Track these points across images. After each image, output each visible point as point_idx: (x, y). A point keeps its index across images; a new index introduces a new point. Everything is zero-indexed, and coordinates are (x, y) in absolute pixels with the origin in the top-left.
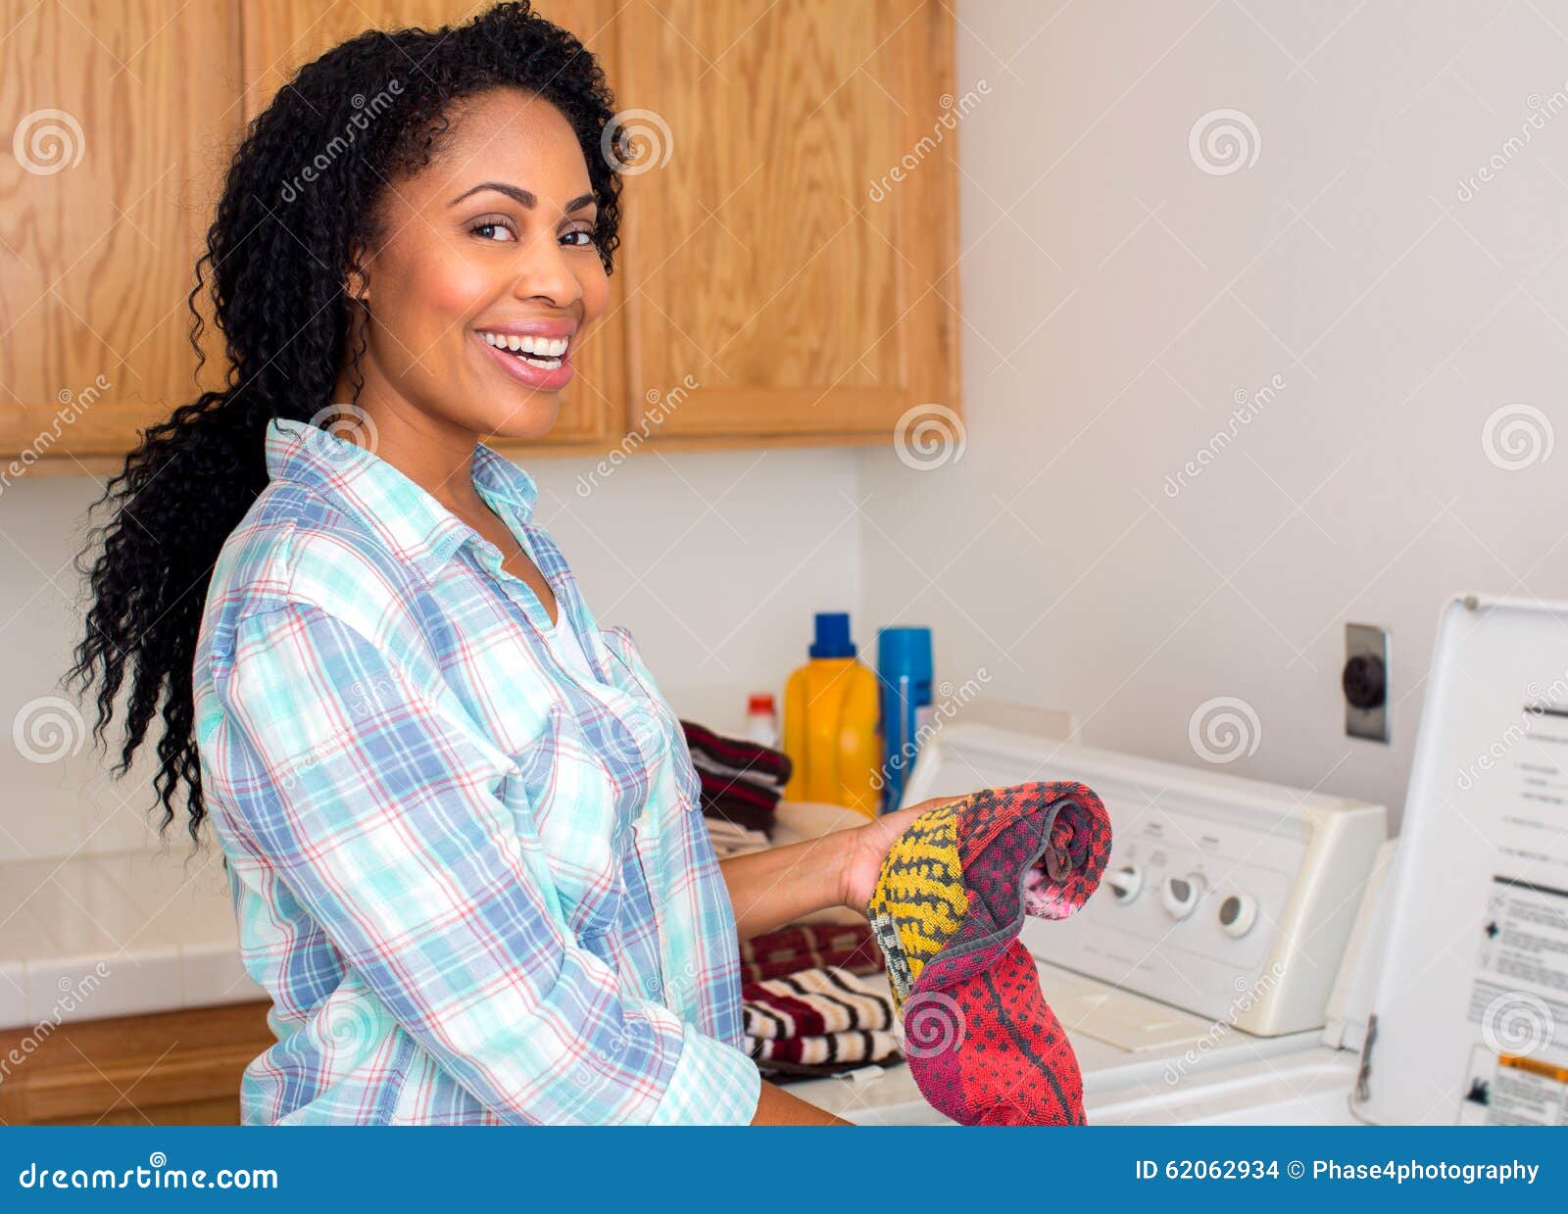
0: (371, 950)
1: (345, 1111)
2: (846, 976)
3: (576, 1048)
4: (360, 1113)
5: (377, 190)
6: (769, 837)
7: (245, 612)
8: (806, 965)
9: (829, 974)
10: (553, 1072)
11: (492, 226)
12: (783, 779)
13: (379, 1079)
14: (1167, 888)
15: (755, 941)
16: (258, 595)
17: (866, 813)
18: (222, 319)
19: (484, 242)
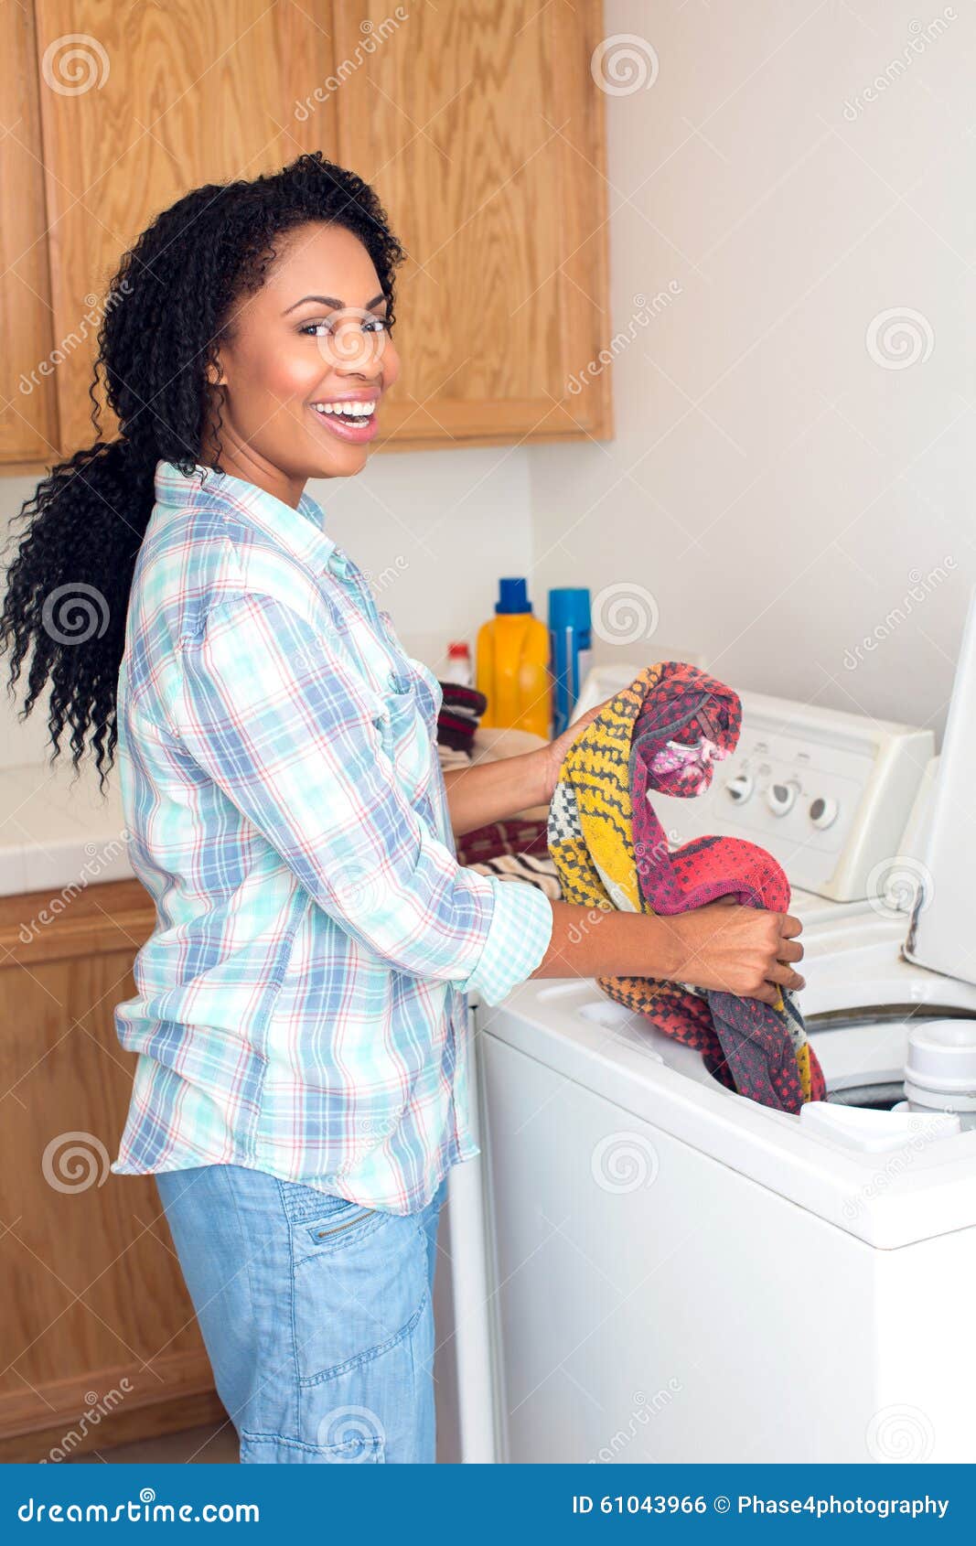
0: (297, 847)
1: (255, 964)
2: (531, 860)
3: (426, 918)
4: (265, 964)
5: (228, 306)
6: (470, 755)
7: (214, 602)
8: (501, 853)
9: (516, 857)
10: (413, 936)
11: (314, 327)
12: (480, 711)
13: (278, 939)
14: (771, 793)
15: (461, 838)
16: (221, 590)
17: (544, 736)
18: (112, 401)
19: (309, 338)
